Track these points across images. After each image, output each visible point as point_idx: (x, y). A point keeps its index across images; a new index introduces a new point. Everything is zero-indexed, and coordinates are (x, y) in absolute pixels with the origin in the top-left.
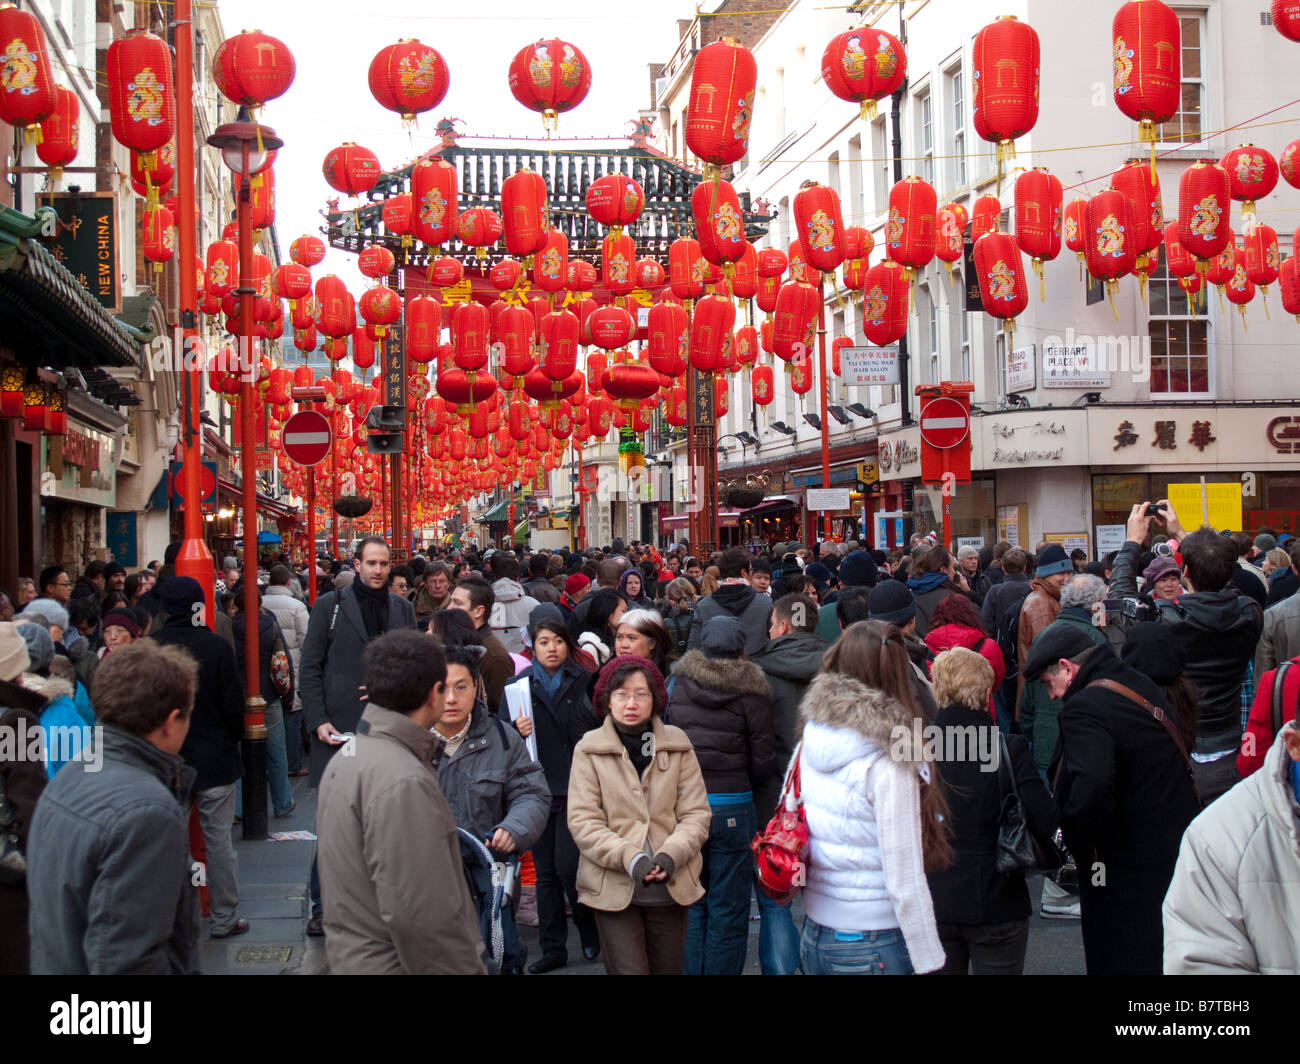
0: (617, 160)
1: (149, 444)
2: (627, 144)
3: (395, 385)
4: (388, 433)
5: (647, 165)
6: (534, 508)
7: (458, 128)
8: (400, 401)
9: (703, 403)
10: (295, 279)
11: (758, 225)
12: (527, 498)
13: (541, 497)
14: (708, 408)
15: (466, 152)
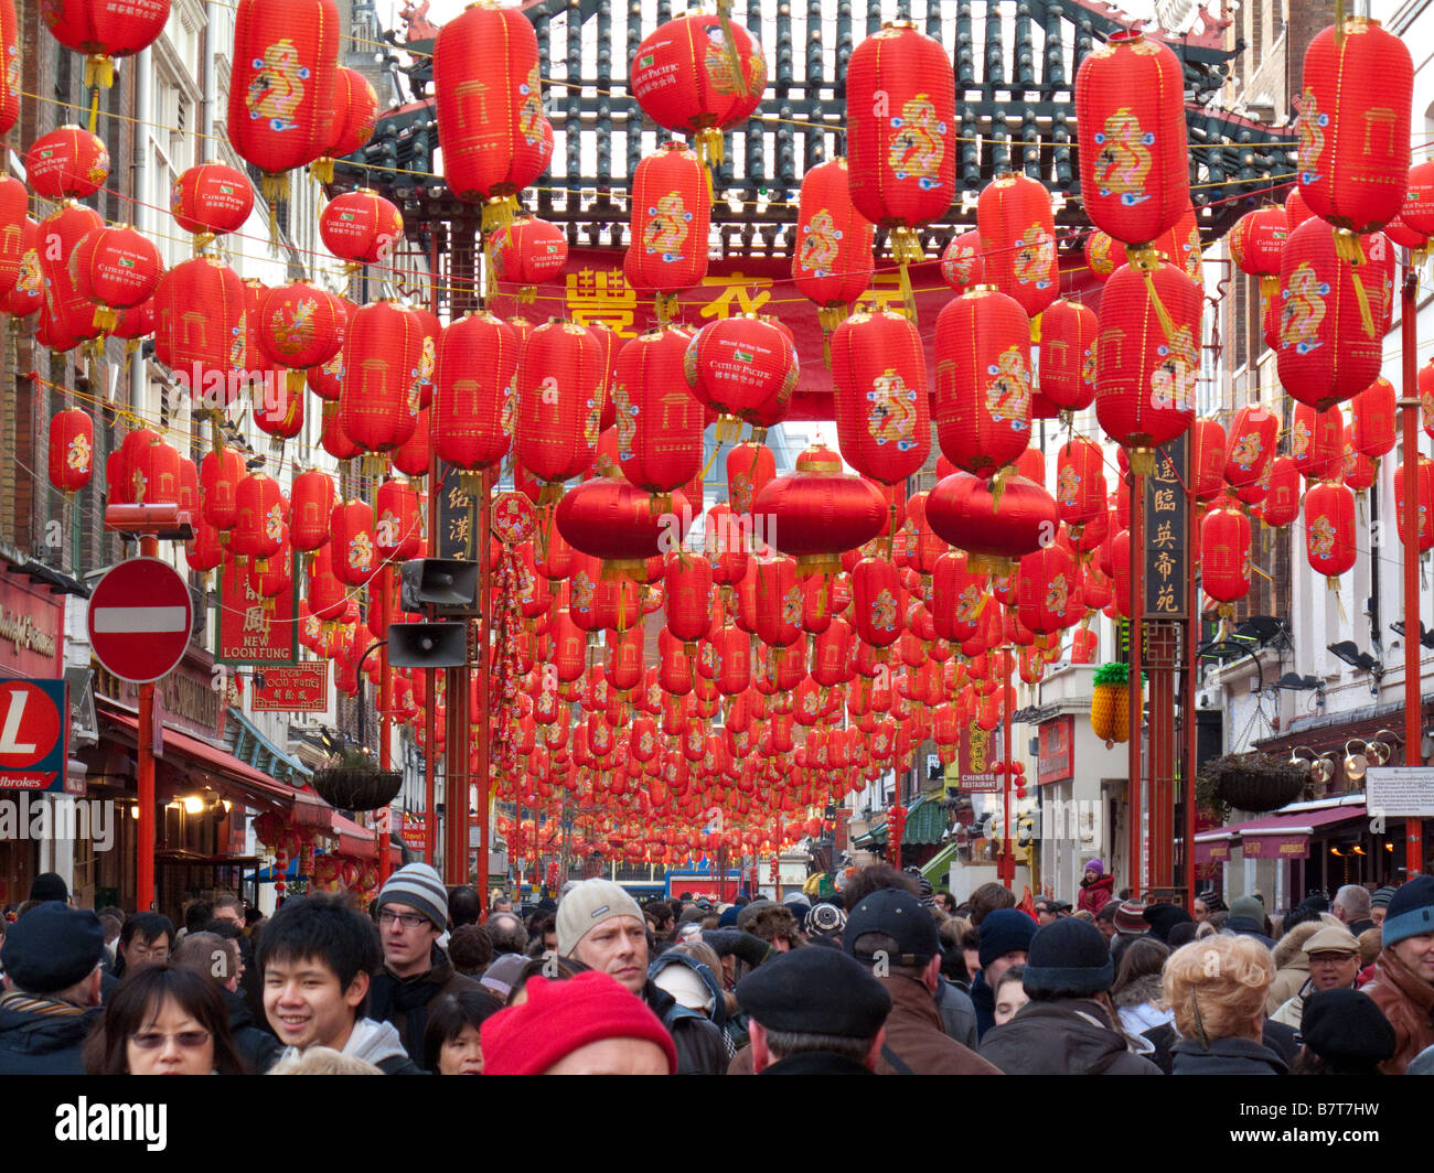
3: (461, 512)
4: (443, 622)
6: (964, 816)
8: (469, 550)
9: (1165, 567)
12: (953, 792)
13: (981, 790)
14: (1175, 577)
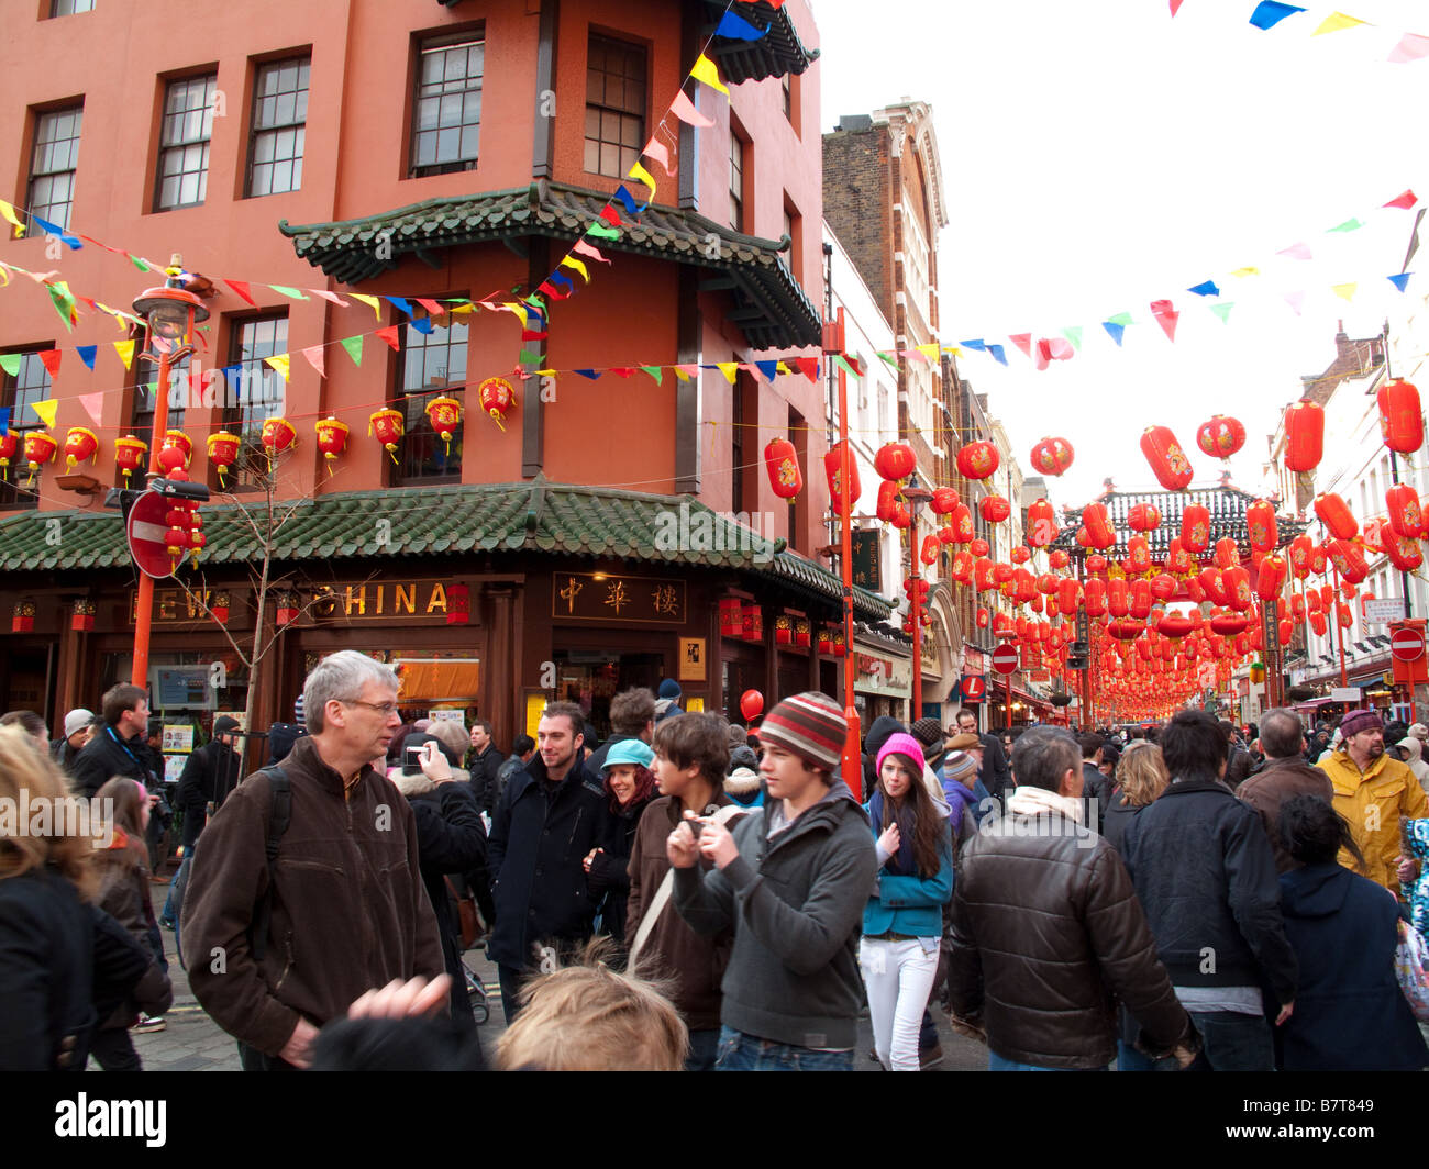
0: (1211, 494)
1: (947, 667)
2: (1219, 484)
3: (1083, 630)
4: (1080, 658)
5: (1230, 496)
6: (1220, 705)
7: (1113, 482)
8: (1086, 639)
9: (1272, 637)
10: (1003, 572)
11: (1300, 527)
14: (1275, 639)
15: (1120, 495)
